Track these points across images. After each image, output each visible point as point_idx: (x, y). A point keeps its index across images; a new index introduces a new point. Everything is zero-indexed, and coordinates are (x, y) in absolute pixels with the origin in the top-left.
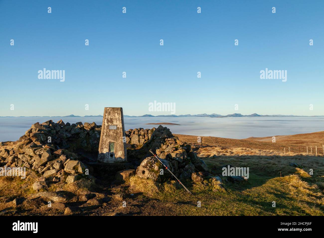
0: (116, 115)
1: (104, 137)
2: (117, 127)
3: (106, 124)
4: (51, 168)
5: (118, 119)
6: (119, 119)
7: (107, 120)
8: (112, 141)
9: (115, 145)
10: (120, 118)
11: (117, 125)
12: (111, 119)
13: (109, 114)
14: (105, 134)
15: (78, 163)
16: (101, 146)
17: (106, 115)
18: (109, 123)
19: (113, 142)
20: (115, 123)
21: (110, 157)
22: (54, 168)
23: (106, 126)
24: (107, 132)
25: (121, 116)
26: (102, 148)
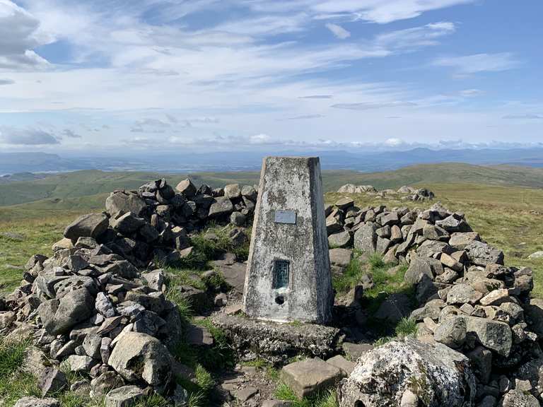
0: (296, 178)
1: (259, 244)
2: (298, 216)
3: (267, 207)
4: (77, 349)
5: (301, 193)
6: (303, 193)
7: (270, 193)
8: (284, 258)
9: (291, 269)
10: (307, 190)
11: (297, 210)
12: (280, 192)
13: (276, 176)
14: (263, 236)
16: (251, 270)
17: (267, 178)
18: (275, 204)
19: (286, 262)
20: (291, 204)
21: (275, 304)
22: (82, 353)
23: (264, 213)
24: (269, 231)
25: (309, 183)
26: (254, 276)
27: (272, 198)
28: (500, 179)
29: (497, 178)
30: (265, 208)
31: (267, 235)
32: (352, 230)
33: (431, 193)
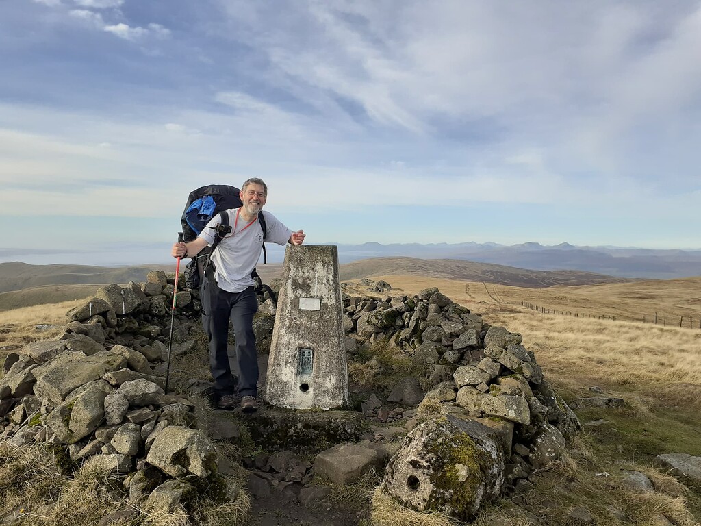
0: (320, 266)
1: (283, 331)
2: (323, 302)
3: (291, 294)
5: (325, 281)
6: (328, 280)
7: (294, 280)
8: (308, 344)
9: (315, 355)
10: (331, 277)
11: (321, 298)
12: (304, 279)
13: (300, 264)
14: (287, 323)
15: (191, 442)
16: (275, 359)
17: (291, 266)
18: (299, 292)
19: (309, 348)
20: (315, 290)
21: (300, 392)
22: (112, 450)
23: (289, 300)
24: (293, 318)
25: (333, 271)
26: (278, 364)
27: (296, 286)
28: (444, 272)
29: (441, 272)
30: (289, 295)
31: (290, 323)
32: (354, 317)
33: (389, 285)
